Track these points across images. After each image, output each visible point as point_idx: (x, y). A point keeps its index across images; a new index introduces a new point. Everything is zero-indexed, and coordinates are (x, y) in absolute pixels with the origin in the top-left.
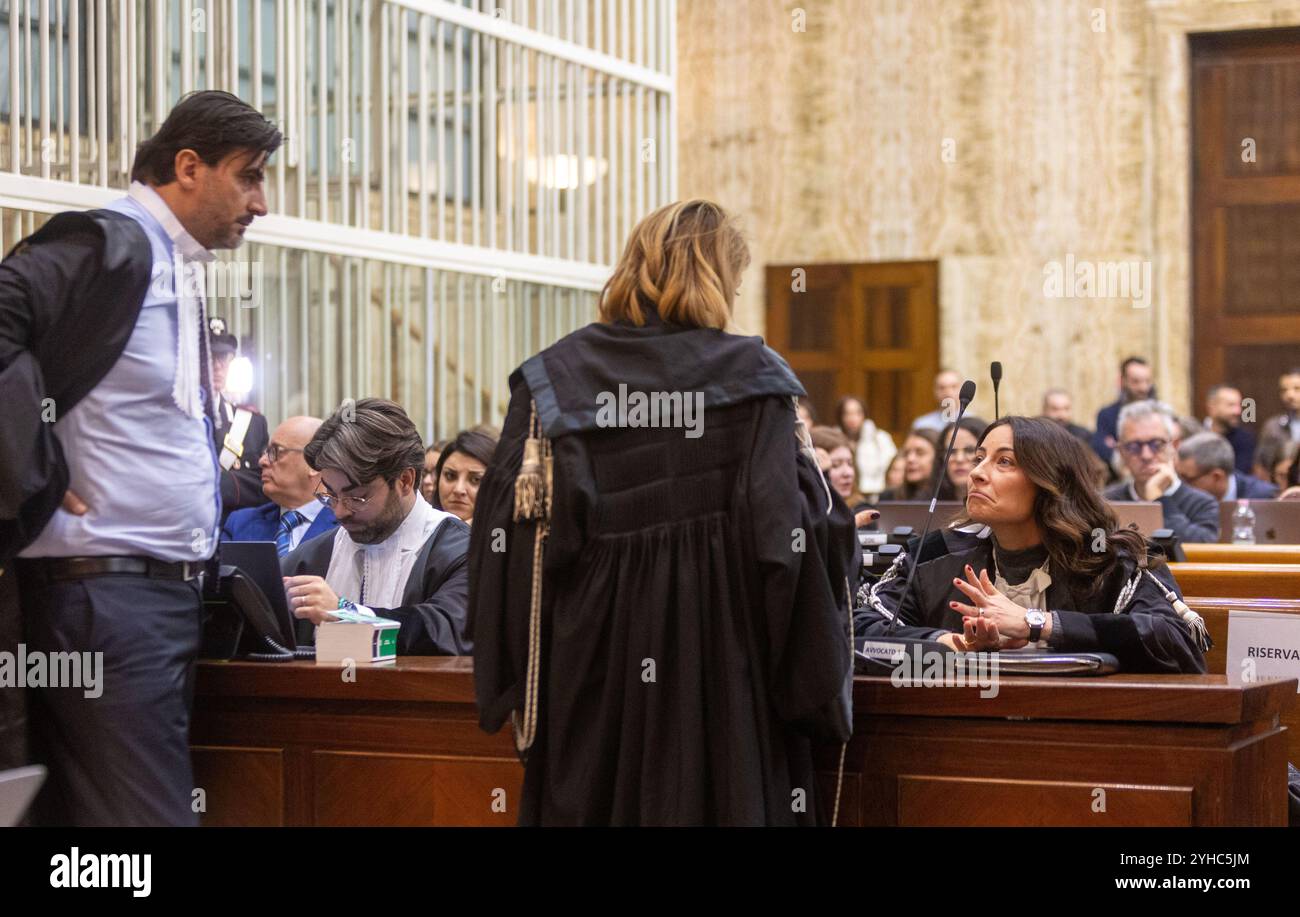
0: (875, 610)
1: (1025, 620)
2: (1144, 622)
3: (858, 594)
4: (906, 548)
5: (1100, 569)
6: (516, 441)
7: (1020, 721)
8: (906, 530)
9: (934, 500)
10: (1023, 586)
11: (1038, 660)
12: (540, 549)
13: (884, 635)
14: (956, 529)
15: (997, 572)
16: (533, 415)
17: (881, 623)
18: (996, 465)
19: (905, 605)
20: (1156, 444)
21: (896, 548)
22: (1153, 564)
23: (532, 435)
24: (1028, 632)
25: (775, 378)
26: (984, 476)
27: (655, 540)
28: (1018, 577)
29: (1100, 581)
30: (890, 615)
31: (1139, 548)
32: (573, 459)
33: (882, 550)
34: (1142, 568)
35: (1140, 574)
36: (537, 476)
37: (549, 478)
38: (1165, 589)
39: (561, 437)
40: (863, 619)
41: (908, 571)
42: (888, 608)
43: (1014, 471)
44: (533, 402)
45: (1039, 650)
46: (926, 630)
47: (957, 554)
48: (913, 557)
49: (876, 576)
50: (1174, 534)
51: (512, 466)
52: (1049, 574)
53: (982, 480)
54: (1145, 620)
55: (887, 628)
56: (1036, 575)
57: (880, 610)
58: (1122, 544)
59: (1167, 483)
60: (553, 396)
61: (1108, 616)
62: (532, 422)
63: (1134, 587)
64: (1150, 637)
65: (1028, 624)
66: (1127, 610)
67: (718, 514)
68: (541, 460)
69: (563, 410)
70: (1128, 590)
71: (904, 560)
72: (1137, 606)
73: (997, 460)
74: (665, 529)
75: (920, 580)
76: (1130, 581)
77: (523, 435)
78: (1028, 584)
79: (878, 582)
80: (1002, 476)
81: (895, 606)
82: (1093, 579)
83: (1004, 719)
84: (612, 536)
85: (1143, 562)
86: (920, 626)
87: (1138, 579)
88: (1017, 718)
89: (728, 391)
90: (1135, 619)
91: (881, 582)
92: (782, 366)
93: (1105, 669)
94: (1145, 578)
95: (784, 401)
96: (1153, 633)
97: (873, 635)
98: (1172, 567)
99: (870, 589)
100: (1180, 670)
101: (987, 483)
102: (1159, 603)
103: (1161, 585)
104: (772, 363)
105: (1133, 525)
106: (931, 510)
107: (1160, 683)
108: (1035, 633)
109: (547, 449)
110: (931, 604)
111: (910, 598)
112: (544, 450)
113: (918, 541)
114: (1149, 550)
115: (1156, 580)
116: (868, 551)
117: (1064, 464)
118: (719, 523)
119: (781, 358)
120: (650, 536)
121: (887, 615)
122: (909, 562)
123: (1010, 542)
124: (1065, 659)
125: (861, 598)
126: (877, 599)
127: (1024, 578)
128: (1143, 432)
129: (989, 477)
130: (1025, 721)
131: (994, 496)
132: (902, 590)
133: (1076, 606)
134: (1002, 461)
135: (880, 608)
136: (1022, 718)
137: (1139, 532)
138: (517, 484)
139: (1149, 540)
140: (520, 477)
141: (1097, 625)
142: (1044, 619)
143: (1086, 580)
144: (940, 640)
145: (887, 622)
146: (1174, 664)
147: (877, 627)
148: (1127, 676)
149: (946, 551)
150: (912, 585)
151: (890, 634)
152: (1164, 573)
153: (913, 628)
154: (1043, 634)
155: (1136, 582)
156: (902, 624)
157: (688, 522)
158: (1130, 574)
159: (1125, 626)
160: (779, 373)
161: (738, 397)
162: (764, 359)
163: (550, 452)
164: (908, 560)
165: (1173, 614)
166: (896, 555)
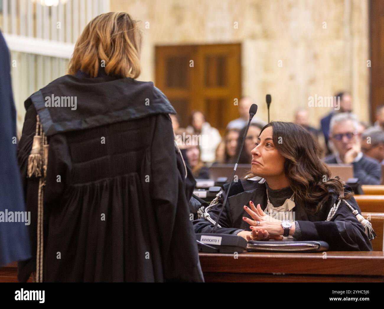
0: (207, 220)
1: (281, 225)
2: (342, 225)
3: (198, 212)
4: (223, 188)
5: (320, 199)
6: (29, 136)
7: (278, 275)
8: (223, 179)
9: (236, 164)
10: (281, 207)
11: (288, 244)
12: (41, 192)
13: (211, 232)
14: (248, 179)
15: (268, 200)
16: (38, 123)
17: (210, 226)
18: (264, 147)
19: (222, 217)
20: (350, 135)
21: (218, 188)
22: (348, 196)
23: (37, 134)
24: (283, 231)
25: (160, 104)
26: (258, 153)
27: (102, 187)
28: (278, 204)
29: (320, 205)
30: (214, 222)
31: (340, 188)
32: (59, 146)
33: (211, 190)
34: (342, 199)
35: (340, 201)
36: (39, 155)
37: (46, 156)
38: (352, 209)
39: (53, 136)
40: (201, 224)
41: (224, 200)
42: (214, 219)
43: (273, 150)
44: (38, 116)
45: (289, 240)
46: (233, 229)
47: (248, 192)
48: (226, 193)
49: (208, 202)
50: (358, 181)
51: (26, 150)
52: (294, 201)
53: (257, 155)
54: (342, 224)
55: (212, 229)
56: (287, 202)
57: (209, 220)
58: (332, 186)
59: (355, 155)
60: (49, 114)
61: (323, 223)
62: (37, 127)
63: (337, 207)
64: (344, 233)
65: (283, 227)
66: (333, 220)
67: (133, 174)
68: (42, 146)
69: (54, 121)
70: (334, 209)
71: (222, 195)
72: (338, 217)
73: (265, 144)
74: (107, 181)
75: (229, 205)
76: (335, 205)
77: (32, 134)
78: (283, 206)
79: (208, 206)
80: (267, 152)
81: (217, 218)
82: (317, 204)
83: (272, 274)
84: (80, 185)
85: (342, 195)
86: (228, 227)
87: (339, 203)
88: (278, 273)
89: (138, 111)
90: (337, 224)
91: (210, 206)
92: (164, 98)
93: (321, 249)
94: (342, 203)
95: (166, 116)
96: (346, 231)
97: (206, 232)
98: (356, 198)
99: (204, 210)
100: (359, 249)
101: (260, 156)
102: (349, 215)
103: (350, 206)
104: (159, 96)
105: (337, 177)
106: (235, 169)
107: (349, 255)
108: (287, 232)
109: (45, 141)
110: (235, 217)
111: (225, 214)
112: (43, 141)
113: (229, 185)
114: (344, 189)
115: (348, 204)
116: (204, 190)
117: (299, 146)
118: (134, 179)
119: (163, 94)
120: (99, 185)
121: (213, 223)
122: (224, 195)
123: (275, 186)
124: (301, 244)
125: (200, 214)
126: (208, 214)
127: (282, 203)
128: (343, 129)
129: (261, 153)
130: (282, 275)
131: (263, 163)
132: (220, 210)
133: (308, 218)
134: (267, 145)
135: (209, 219)
136: (280, 273)
137: (340, 180)
138: (29, 159)
139: (345, 184)
140: (31, 156)
141: (318, 227)
142: (291, 224)
143: (313, 205)
144: (239, 235)
145: (213, 226)
146: (356, 246)
147: (208, 227)
148: (333, 252)
149: (243, 191)
150: (225, 207)
151: (214, 232)
152: (352, 200)
153: (226, 229)
154: (290, 232)
155: (338, 205)
156: (220, 227)
157: (118, 178)
158: (335, 201)
159: (332, 227)
160: (163, 102)
161: (144, 114)
162: (155, 95)
163: (46, 142)
164: (223, 194)
165: (356, 221)
166: (218, 192)
